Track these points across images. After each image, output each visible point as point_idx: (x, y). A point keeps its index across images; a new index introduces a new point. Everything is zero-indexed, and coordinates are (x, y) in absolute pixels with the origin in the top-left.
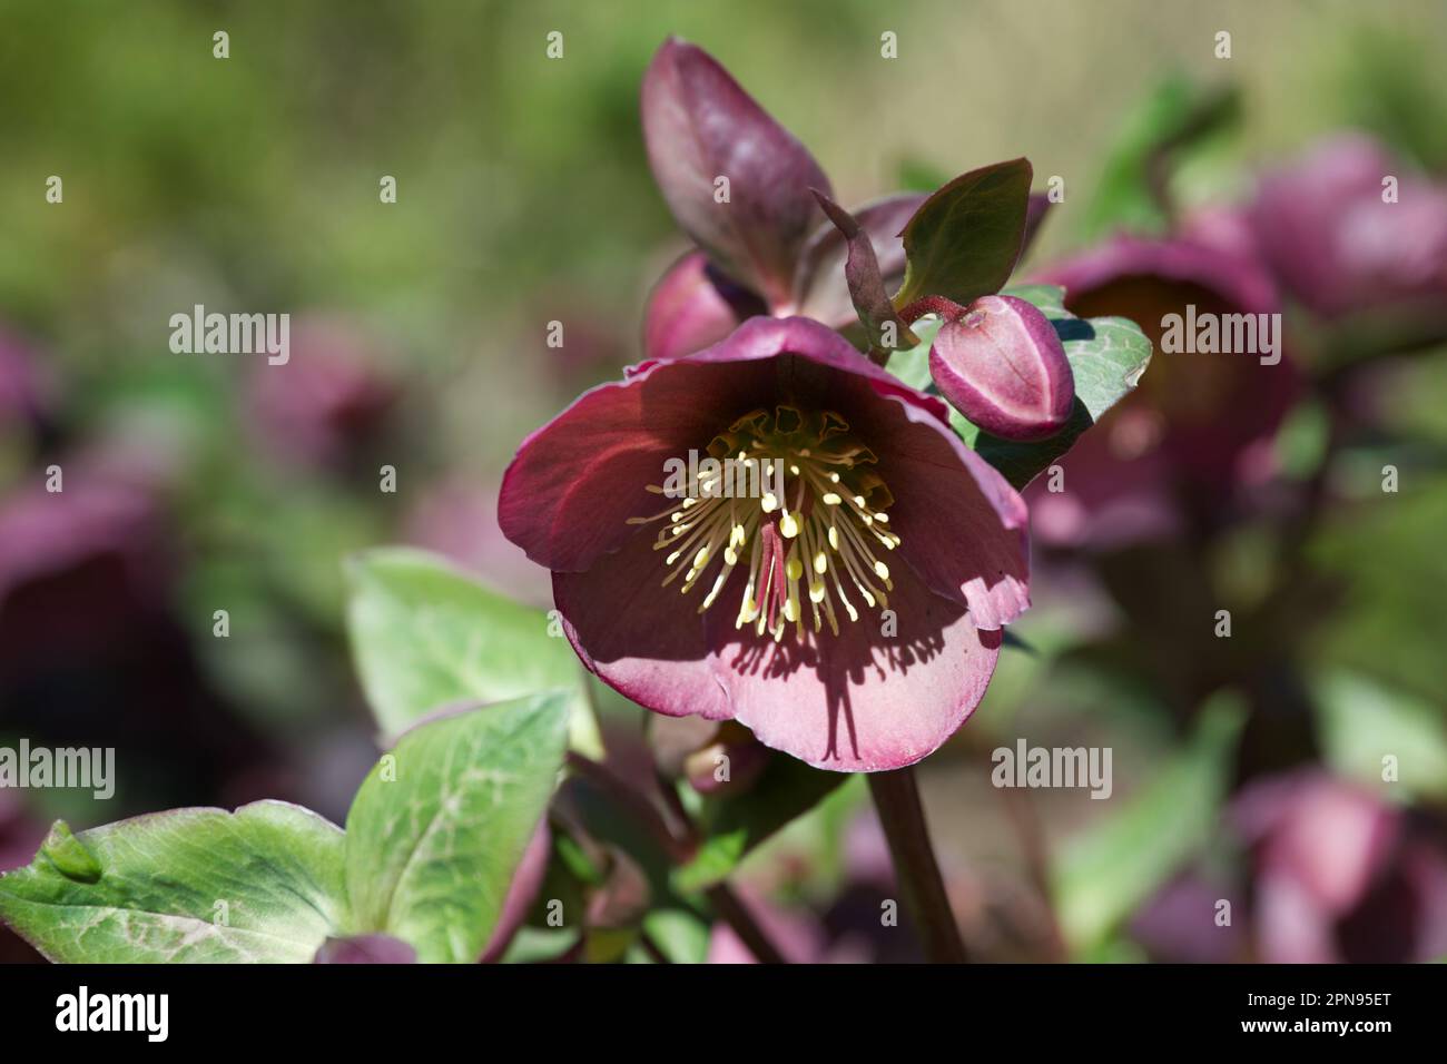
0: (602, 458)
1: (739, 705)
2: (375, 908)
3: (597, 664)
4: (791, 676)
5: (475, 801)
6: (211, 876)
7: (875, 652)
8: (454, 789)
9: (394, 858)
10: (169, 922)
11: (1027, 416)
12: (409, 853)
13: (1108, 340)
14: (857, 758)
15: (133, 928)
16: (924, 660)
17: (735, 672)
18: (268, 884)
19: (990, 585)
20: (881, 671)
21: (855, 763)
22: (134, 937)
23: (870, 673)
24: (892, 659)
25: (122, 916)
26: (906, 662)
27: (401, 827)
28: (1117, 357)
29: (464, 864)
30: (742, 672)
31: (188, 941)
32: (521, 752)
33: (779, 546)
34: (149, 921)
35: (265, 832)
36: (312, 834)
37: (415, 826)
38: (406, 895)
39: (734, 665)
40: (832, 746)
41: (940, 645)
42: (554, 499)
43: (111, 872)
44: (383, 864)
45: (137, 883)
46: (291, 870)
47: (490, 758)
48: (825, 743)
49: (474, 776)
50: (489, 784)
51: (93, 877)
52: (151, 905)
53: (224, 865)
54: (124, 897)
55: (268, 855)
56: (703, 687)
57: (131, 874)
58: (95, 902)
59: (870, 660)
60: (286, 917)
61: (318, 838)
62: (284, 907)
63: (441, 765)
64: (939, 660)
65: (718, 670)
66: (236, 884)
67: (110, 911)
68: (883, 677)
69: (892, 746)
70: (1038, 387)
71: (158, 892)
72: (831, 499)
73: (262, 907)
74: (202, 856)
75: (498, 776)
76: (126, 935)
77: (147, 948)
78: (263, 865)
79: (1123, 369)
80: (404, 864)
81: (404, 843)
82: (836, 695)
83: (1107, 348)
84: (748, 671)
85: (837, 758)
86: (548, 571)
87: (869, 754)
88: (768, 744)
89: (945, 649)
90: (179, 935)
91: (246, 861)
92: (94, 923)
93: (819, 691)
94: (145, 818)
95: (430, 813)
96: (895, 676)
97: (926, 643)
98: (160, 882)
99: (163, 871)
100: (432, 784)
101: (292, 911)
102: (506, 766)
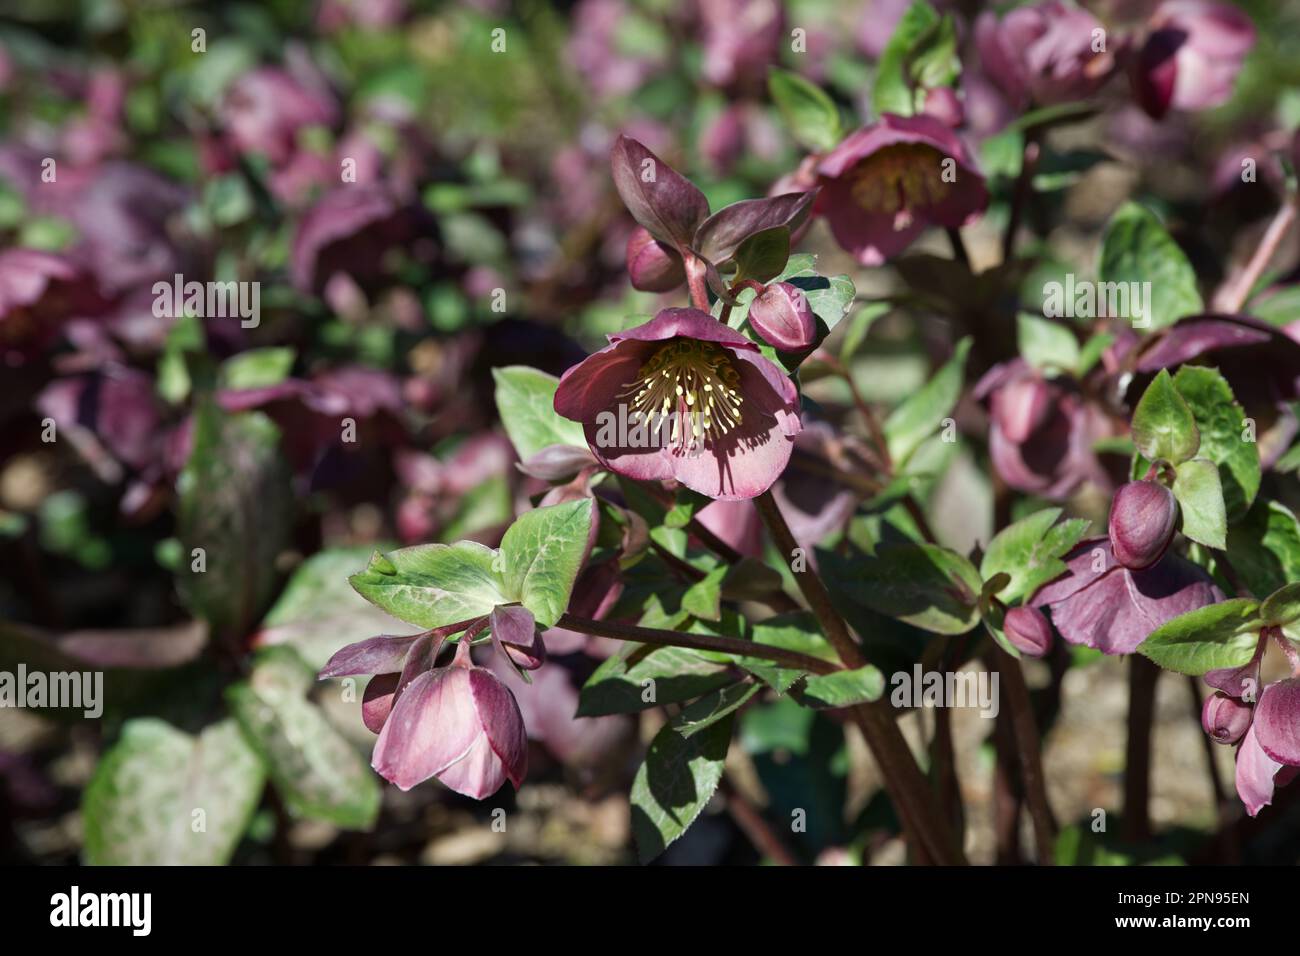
0: (601, 371)
1: (677, 472)
2: (516, 588)
3: (609, 460)
4: (701, 455)
5: (553, 549)
6: (444, 572)
7: (740, 441)
8: (543, 545)
9: (521, 570)
10: (428, 590)
11: (794, 343)
12: (528, 569)
13: (836, 289)
14: (734, 493)
15: (413, 593)
16: (762, 444)
17: (674, 456)
18: (469, 574)
19: (787, 414)
20: (742, 450)
21: (733, 496)
22: (414, 597)
23: (737, 450)
24: (748, 445)
25: (408, 588)
26: (755, 444)
27: (522, 558)
28: (840, 298)
29: (552, 575)
30: (677, 456)
31: (437, 598)
32: (571, 529)
33: (686, 408)
34: (420, 590)
35: (465, 555)
36: (485, 555)
37: (528, 558)
38: (528, 585)
39: (673, 453)
40: (722, 488)
41: (768, 437)
42: (580, 394)
43: (400, 571)
44: (516, 572)
45: (412, 575)
46: (478, 570)
47: (557, 531)
48: (718, 488)
49: (552, 538)
50: (558, 542)
51: (394, 574)
52: (419, 584)
53: (448, 568)
54: (408, 581)
55: (467, 564)
56: (659, 464)
57: (409, 572)
58: (395, 583)
59: (737, 445)
60: (478, 587)
61: (488, 557)
62: (477, 584)
63: (536, 533)
64: (768, 445)
65: (665, 456)
66: (455, 575)
67: (403, 586)
68: (744, 453)
69: (749, 486)
70: (798, 330)
71: (421, 579)
72: (708, 388)
73: (467, 584)
74: (439, 564)
75: (561, 539)
76: (411, 597)
77: (421, 602)
78: (465, 567)
79: (843, 304)
80: (526, 573)
81: (524, 565)
82: (723, 463)
83: (835, 293)
84: (680, 455)
85: (724, 494)
86: (581, 424)
87: (738, 491)
88: (692, 489)
89: (771, 440)
90: (433, 596)
91: (458, 566)
92: (397, 592)
93: (714, 461)
94: (412, 548)
95: (534, 553)
96: (748, 451)
97: (762, 435)
98: (420, 575)
99: (422, 571)
100: (534, 541)
101: (481, 585)
102: (565, 535)
